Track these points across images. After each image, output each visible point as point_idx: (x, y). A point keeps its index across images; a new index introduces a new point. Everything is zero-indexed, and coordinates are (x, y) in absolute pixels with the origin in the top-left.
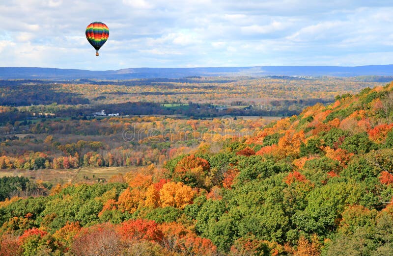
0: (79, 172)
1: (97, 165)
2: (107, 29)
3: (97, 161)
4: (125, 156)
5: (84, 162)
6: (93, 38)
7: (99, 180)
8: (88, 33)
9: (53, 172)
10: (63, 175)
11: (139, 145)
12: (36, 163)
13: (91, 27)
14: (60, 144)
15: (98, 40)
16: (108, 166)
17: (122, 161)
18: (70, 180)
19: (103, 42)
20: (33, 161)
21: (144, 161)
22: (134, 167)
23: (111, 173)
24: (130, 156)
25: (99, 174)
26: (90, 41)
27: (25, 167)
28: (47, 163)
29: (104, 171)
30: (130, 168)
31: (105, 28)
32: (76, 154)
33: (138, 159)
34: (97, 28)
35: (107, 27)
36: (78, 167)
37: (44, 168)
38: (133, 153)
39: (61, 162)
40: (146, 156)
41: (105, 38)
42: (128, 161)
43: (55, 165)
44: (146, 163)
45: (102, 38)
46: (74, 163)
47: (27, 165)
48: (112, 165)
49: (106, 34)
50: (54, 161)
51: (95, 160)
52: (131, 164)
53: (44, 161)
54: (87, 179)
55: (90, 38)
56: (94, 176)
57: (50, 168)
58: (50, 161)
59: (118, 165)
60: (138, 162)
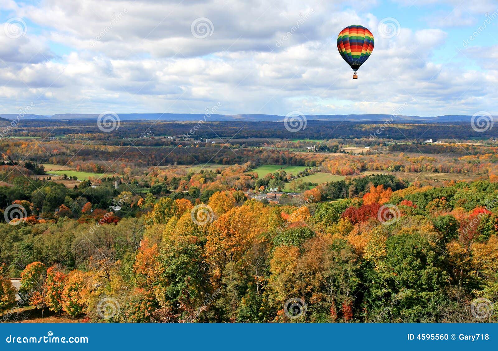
0: (421, 174)
1: (432, 171)
2: (371, 37)
3: (432, 169)
4: (450, 167)
5: (424, 169)
6: (349, 51)
7: (435, 180)
8: (341, 43)
9: (405, 174)
10: (412, 176)
11: (459, 160)
12: (395, 167)
13: (346, 33)
14: (409, 158)
15: (356, 54)
16: (439, 172)
17: (448, 170)
18: (416, 179)
19: (365, 57)
20: (393, 166)
21: (462, 171)
22: (456, 174)
23: (441, 177)
24: (453, 167)
25: (434, 177)
26: (344, 56)
27: (389, 170)
28: (401, 169)
29: (436, 175)
30: (454, 174)
31: (367, 35)
32: (419, 164)
33: (458, 169)
34: (354, 35)
35: (371, 34)
36: (420, 172)
37: (400, 171)
38: (455, 165)
39: (410, 168)
40: (464, 168)
41: (368, 51)
42: (452, 170)
43: (406, 169)
44: (464, 172)
45: (364, 52)
46: (417, 169)
47: (390, 168)
48: (441, 172)
49: (370, 44)
50: (406, 167)
51: (430, 168)
52: (454, 172)
53: (400, 167)
54: (427, 179)
55: (344, 50)
56: (431, 178)
57: (403, 171)
58: (403, 167)
59: (445, 172)
60: (458, 171)
